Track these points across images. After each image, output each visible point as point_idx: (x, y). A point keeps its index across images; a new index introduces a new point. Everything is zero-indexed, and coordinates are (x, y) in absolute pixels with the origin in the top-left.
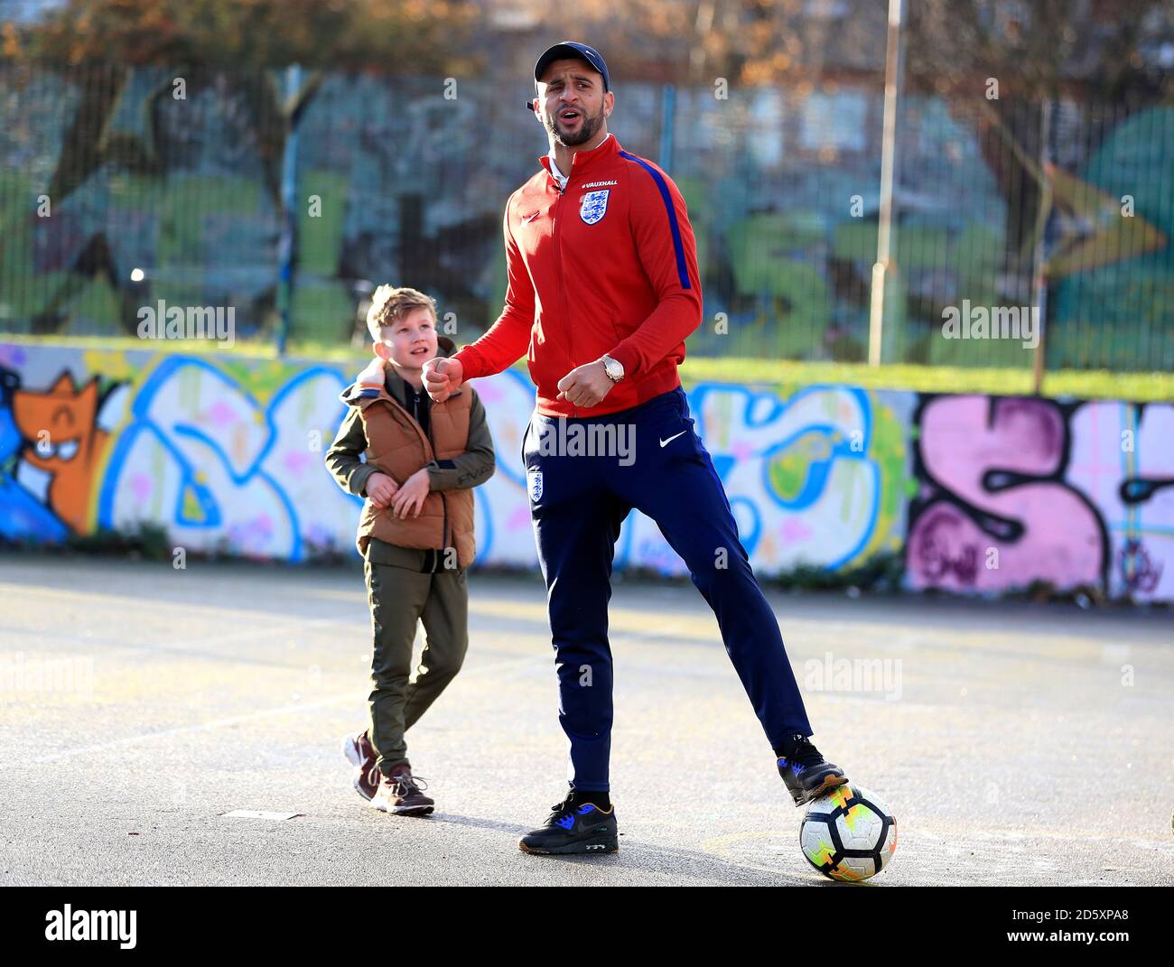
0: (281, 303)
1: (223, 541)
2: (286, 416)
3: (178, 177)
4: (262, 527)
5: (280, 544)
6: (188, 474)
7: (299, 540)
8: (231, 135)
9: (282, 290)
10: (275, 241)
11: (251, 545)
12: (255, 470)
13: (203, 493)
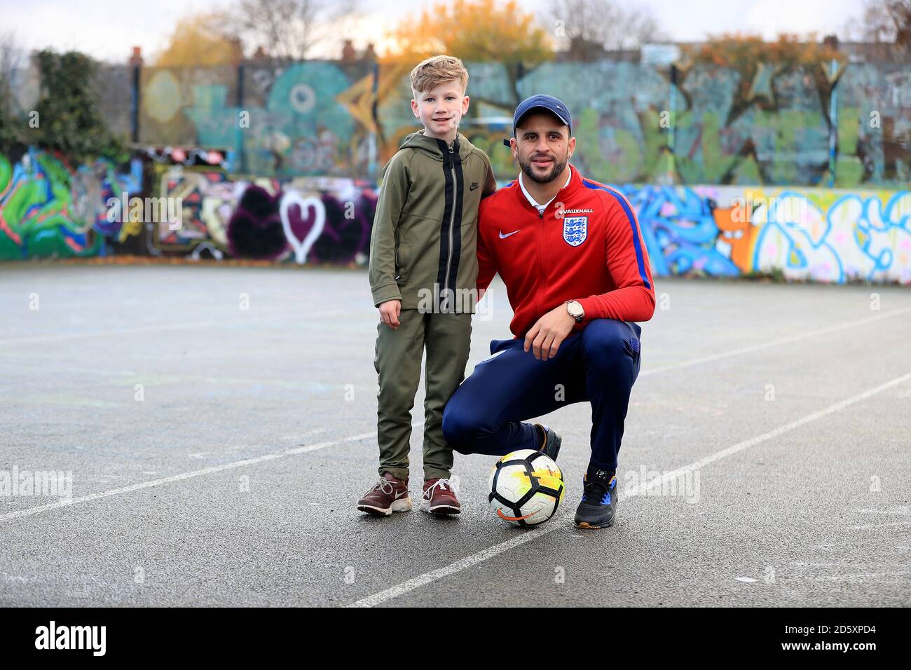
0: (832, 166)
1: (809, 275)
2: (835, 217)
3: (783, 112)
4: (826, 267)
5: (834, 275)
6: (792, 244)
7: (842, 273)
8: (807, 92)
9: (832, 161)
10: (828, 139)
11: (821, 275)
12: (822, 241)
13: (799, 253)
